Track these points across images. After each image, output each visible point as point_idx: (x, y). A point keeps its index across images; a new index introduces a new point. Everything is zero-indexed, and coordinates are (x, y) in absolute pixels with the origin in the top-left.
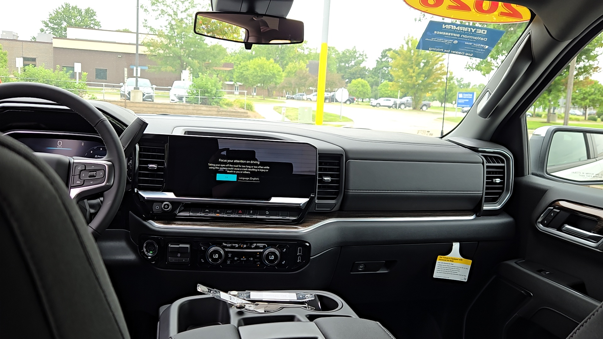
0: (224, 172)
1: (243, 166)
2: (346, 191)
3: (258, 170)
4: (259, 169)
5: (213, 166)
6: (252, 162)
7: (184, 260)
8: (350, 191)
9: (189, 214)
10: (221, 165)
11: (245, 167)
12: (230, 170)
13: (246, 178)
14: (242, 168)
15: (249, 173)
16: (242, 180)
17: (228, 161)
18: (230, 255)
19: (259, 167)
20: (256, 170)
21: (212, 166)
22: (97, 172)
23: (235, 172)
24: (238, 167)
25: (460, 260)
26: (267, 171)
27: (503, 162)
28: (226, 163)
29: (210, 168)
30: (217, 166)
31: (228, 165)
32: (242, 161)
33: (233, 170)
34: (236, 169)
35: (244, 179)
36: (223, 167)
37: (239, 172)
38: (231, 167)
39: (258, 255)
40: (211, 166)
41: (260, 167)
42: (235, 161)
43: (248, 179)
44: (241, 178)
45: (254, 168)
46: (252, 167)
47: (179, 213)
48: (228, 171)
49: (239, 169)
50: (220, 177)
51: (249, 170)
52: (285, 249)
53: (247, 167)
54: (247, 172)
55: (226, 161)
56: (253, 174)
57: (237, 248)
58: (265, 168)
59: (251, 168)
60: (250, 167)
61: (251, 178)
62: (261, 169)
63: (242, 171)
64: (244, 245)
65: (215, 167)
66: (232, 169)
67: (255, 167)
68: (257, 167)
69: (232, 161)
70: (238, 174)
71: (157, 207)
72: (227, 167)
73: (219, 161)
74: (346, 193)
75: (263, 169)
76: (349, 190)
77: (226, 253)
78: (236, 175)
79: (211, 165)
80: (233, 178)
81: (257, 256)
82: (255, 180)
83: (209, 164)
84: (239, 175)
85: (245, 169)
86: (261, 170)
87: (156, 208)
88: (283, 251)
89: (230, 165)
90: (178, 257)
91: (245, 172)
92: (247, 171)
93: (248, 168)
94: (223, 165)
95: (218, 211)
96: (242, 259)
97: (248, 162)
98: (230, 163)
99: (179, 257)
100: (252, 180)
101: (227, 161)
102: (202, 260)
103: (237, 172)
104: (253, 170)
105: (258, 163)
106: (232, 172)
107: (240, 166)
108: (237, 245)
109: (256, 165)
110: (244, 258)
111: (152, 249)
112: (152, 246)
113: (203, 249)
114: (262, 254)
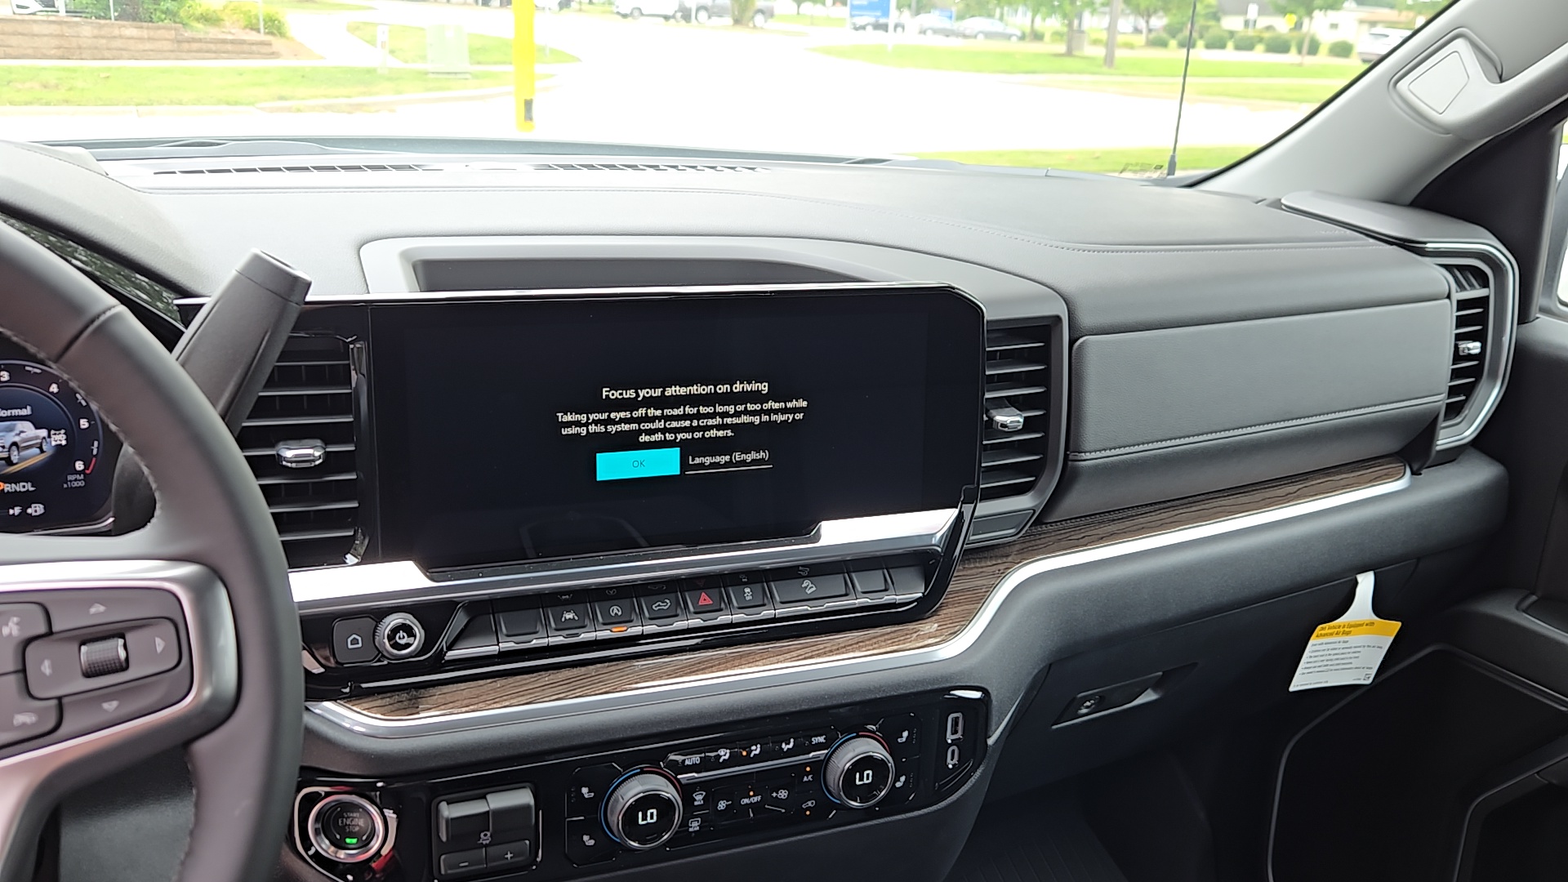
0: (628, 442)
1: (703, 410)
2: (1071, 457)
3: (765, 418)
4: (769, 412)
5: (578, 424)
6: (738, 387)
7: (509, 856)
8: (1088, 456)
9: (497, 647)
10: (613, 415)
11: (710, 410)
12: (650, 432)
13: (718, 459)
14: (699, 416)
15: (730, 433)
16: (702, 466)
17: (642, 393)
18: (699, 798)
19: (766, 406)
20: (756, 419)
21: (575, 423)
22: (129, 636)
23: (669, 437)
24: (684, 417)
25: (1367, 625)
26: (800, 416)
27: (1485, 284)
28: (632, 404)
29: (565, 432)
30: (596, 422)
31: (641, 412)
32: (695, 389)
33: (664, 431)
34: (674, 424)
35: (708, 460)
36: (622, 421)
37: (688, 436)
38: (653, 419)
39: (808, 774)
40: (569, 424)
41: (772, 405)
42: (669, 392)
43: (727, 458)
44: (698, 461)
45: (746, 412)
46: (741, 408)
47: (450, 648)
48: (644, 438)
49: (687, 423)
50: (612, 466)
51: (729, 420)
52: (905, 734)
53: (719, 409)
54: (721, 433)
55: (631, 394)
56: (744, 437)
57: (726, 764)
58: (789, 405)
59: (737, 414)
60: (731, 409)
61: (737, 457)
62: (776, 412)
63: (699, 428)
64: (753, 748)
65: (587, 425)
66: (660, 425)
67: (750, 407)
68: (757, 407)
69: (658, 392)
70: (683, 445)
71: (355, 642)
72: (639, 420)
73: (604, 397)
74: (1070, 463)
75: (784, 411)
76: (1085, 452)
77: (686, 791)
78: (675, 453)
79: (569, 418)
80: (665, 463)
81: (805, 779)
82: (754, 462)
83: (560, 415)
84: (689, 449)
85: (711, 422)
86: (774, 417)
87: (350, 646)
88: (899, 740)
89: (652, 412)
90: (482, 846)
91: (713, 433)
92: (719, 427)
93: (725, 415)
94: (622, 415)
95: (615, 610)
96: (746, 801)
97: (723, 389)
98: (649, 402)
99: (486, 846)
100: (743, 463)
101: (638, 395)
102: (586, 838)
103: (680, 436)
104: (745, 419)
105: (764, 388)
106: (658, 437)
107: (689, 410)
108: (725, 754)
109: (755, 397)
110: (754, 796)
111: (357, 829)
112: (355, 815)
113: (586, 796)
114: (821, 767)
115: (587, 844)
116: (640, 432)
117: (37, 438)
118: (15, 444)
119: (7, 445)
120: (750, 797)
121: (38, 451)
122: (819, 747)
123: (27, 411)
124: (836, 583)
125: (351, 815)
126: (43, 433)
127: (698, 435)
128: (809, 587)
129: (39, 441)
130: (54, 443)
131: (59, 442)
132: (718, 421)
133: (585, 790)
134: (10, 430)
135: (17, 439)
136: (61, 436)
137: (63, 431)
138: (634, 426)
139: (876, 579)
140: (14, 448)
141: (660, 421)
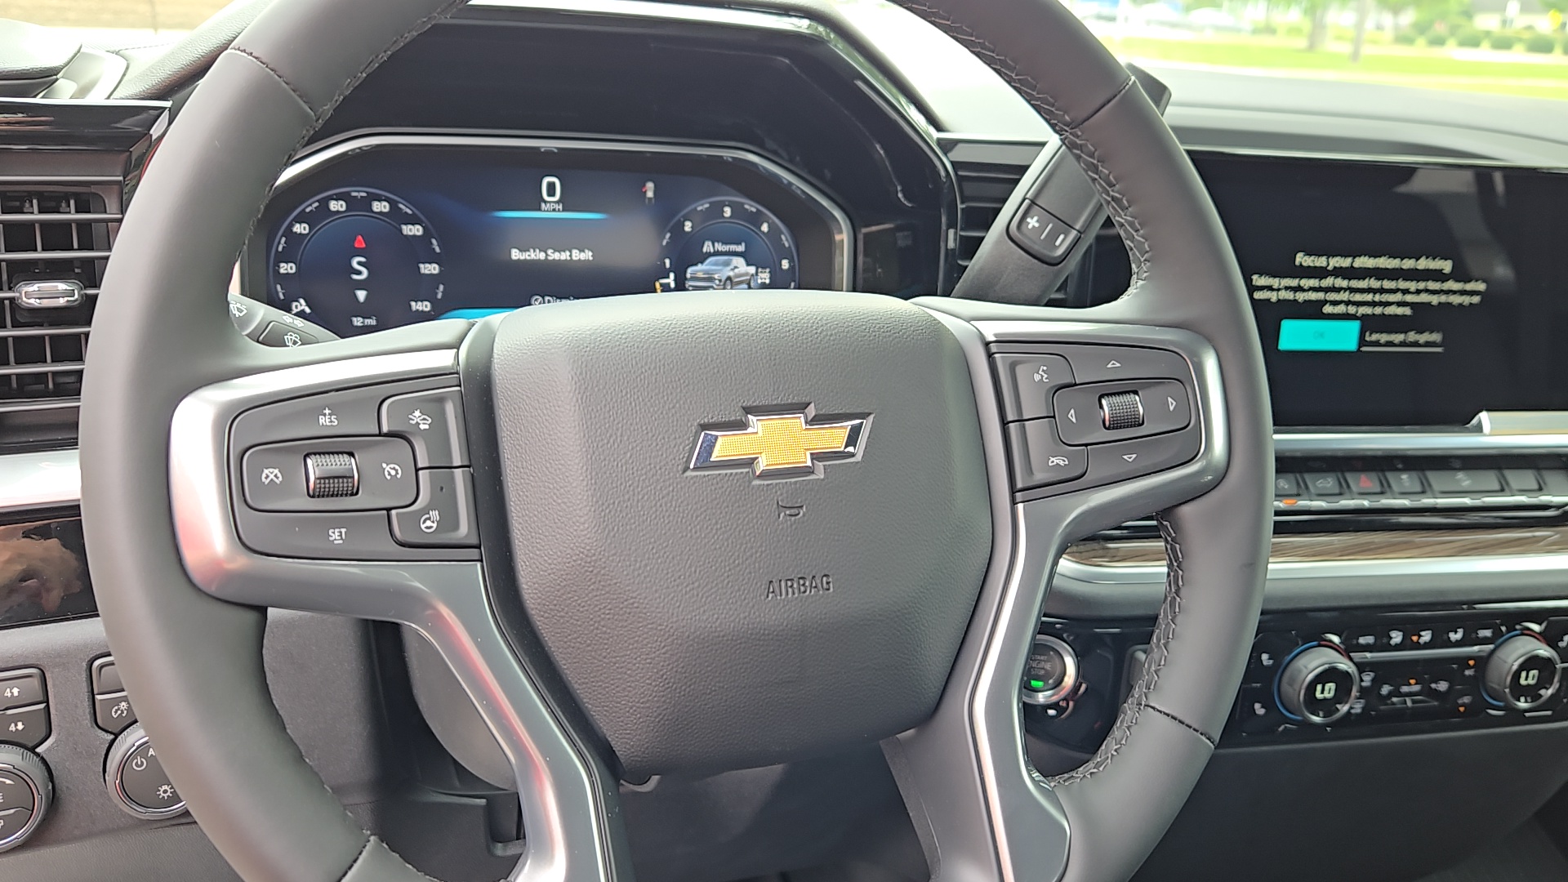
0: (1312, 311)
1: (1385, 285)
3: (1443, 298)
4: (1447, 292)
5: (1270, 288)
6: (1423, 264)
10: (1303, 282)
11: (1393, 285)
12: (1335, 303)
13: (1393, 337)
14: (1382, 291)
15: (1408, 311)
16: (1377, 343)
17: (1333, 262)
18: (1367, 679)
19: (1446, 286)
20: (1435, 300)
21: (1268, 287)
22: (1144, 394)
23: (1352, 310)
24: (1369, 290)
26: (1476, 299)
28: (1321, 273)
29: (1258, 295)
30: (1287, 288)
31: (1328, 282)
32: (1384, 262)
33: (1348, 303)
34: (1357, 297)
35: (1384, 338)
36: (1310, 289)
37: (1369, 310)
38: (1338, 290)
39: (1470, 667)
40: (1263, 288)
41: (1451, 285)
42: (1358, 262)
43: (1402, 337)
44: (1374, 337)
45: (1427, 291)
46: (1422, 286)
48: (1328, 309)
49: (1370, 297)
50: (1294, 335)
51: (1409, 298)
53: (1402, 285)
54: (1400, 311)
55: (1321, 262)
56: (1422, 317)
57: (1397, 647)
58: (1468, 287)
59: (1418, 292)
60: (1412, 286)
61: (1412, 336)
62: (1454, 292)
63: (1381, 304)
64: (1422, 633)
65: (1279, 290)
66: (1344, 296)
67: (1431, 286)
68: (1437, 286)
69: (1348, 262)
70: (1364, 319)
72: (1327, 290)
73: (1297, 263)
75: (1463, 293)
78: (1355, 326)
79: (1263, 281)
80: (1342, 337)
81: (1467, 672)
82: (1428, 344)
83: (1255, 277)
84: (1369, 324)
85: (1391, 298)
86: (1451, 298)
88: (1561, 644)
89: (1339, 282)
91: (1393, 310)
92: (1400, 304)
93: (1406, 292)
94: (1312, 282)
95: (1281, 483)
96: (1406, 689)
97: (1408, 264)
98: (1338, 272)
100: (1416, 344)
101: (1328, 264)
102: (1257, 706)
103: (1363, 310)
104: (1424, 298)
105: (1447, 266)
106: (1341, 309)
107: (1374, 283)
108: (1397, 637)
109: (1438, 276)
110: (1416, 684)
111: (1042, 672)
112: (1042, 658)
113: (1265, 663)
114: (1482, 662)
115: (1257, 712)
116: (1325, 302)
117: (747, 274)
118: (729, 278)
119: (723, 279)
120: (1410, 684)
121: (746, 286)
122: (1485, 641)
123: (741, 248)
124: (1490, 479)
125: (1039, 658)
126: (752, 270)
127: (1378, 310)
128: (1464, 480)
129: (748, 278)
130: (759, 281)
131: (763, 281)
132: (1398, 297)
133: (1265, 657)
134: (727, 264)
135: (731, 274)
136: (766, 274)
137: (768, 270)
138: (1320, 296)
139: (1527, 478)
140: (728, 282)
141: (1345, 292)
